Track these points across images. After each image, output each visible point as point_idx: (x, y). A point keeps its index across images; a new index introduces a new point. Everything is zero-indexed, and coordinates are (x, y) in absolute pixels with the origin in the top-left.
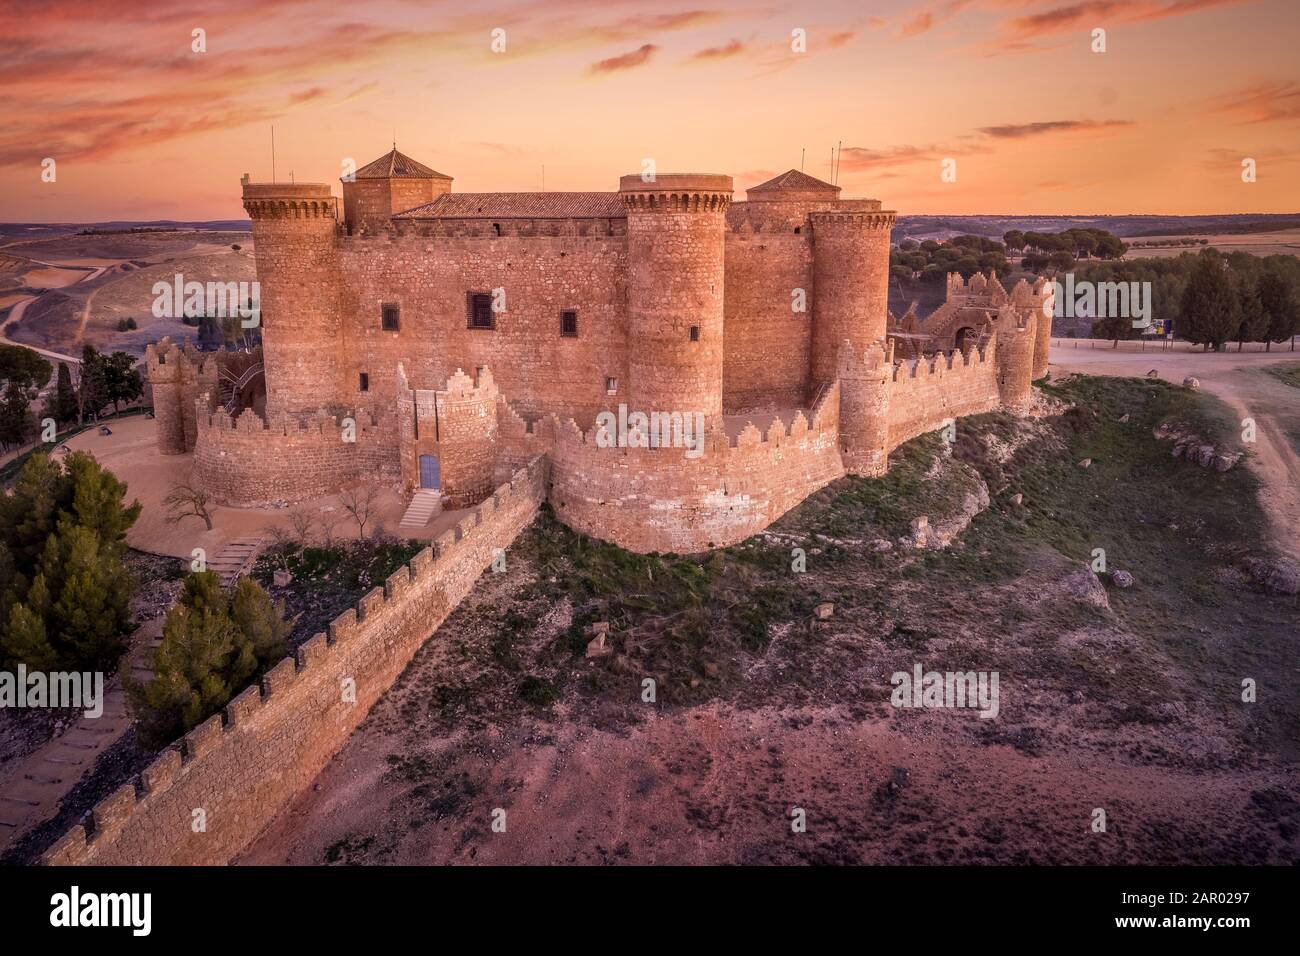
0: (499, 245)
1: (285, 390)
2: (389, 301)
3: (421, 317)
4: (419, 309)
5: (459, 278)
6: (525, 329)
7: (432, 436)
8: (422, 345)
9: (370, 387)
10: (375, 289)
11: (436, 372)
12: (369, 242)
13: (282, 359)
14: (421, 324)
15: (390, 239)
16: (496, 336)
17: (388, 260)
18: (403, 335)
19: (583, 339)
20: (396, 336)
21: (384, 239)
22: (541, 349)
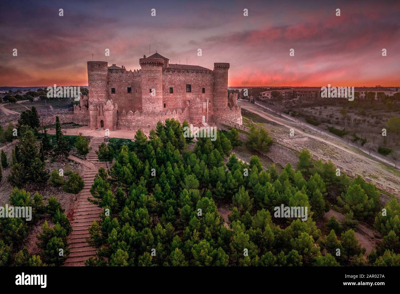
0: (192, 75)
1: (158, 108)
2: (171, 86)
3: (177, 90)
4: (177, 88)
5: (185, 81)
6: (196, 92)
7: (205, 111)
8: (177, 96)
9: (166, 107)
10: (168, 84)
11: (180, 102)
12: (167, 73)
13: (158, 100)
14: (177, 91)
15: (172, 73)
16: (191, 94)
17: (171, 77)
18: (174, 94)
19: (206, 94)
20: (172, 94)
21: (171, 73)
22: (199, 96)
